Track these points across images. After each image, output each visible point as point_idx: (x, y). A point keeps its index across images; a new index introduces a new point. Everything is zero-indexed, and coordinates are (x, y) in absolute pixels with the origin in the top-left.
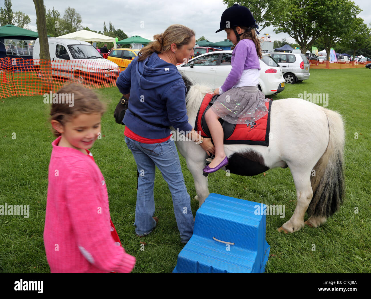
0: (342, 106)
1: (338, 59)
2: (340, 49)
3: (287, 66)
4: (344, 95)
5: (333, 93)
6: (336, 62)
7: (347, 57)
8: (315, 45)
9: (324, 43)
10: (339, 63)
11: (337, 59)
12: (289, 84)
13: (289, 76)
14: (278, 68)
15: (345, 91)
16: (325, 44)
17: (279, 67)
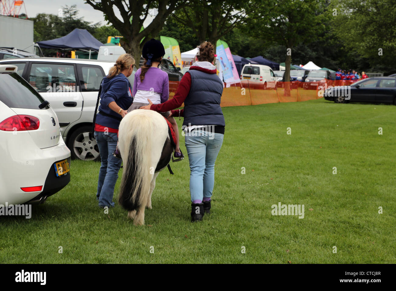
0: (256, 228)
1: (242, 74)
2: (247, 42)
3: (79, 104)
4: (262, 189)
5: (228, 186)
6: (238, 85)
7: (268, 68)
8: (170, 30)
9: (196, 28)
10: (245, 86)
11: (240, 76)
12: (88, 160)
13: (86, 134)
14: (44, 111)
15: (265, 178)
16: (200, 28)
17: (48, 108)
